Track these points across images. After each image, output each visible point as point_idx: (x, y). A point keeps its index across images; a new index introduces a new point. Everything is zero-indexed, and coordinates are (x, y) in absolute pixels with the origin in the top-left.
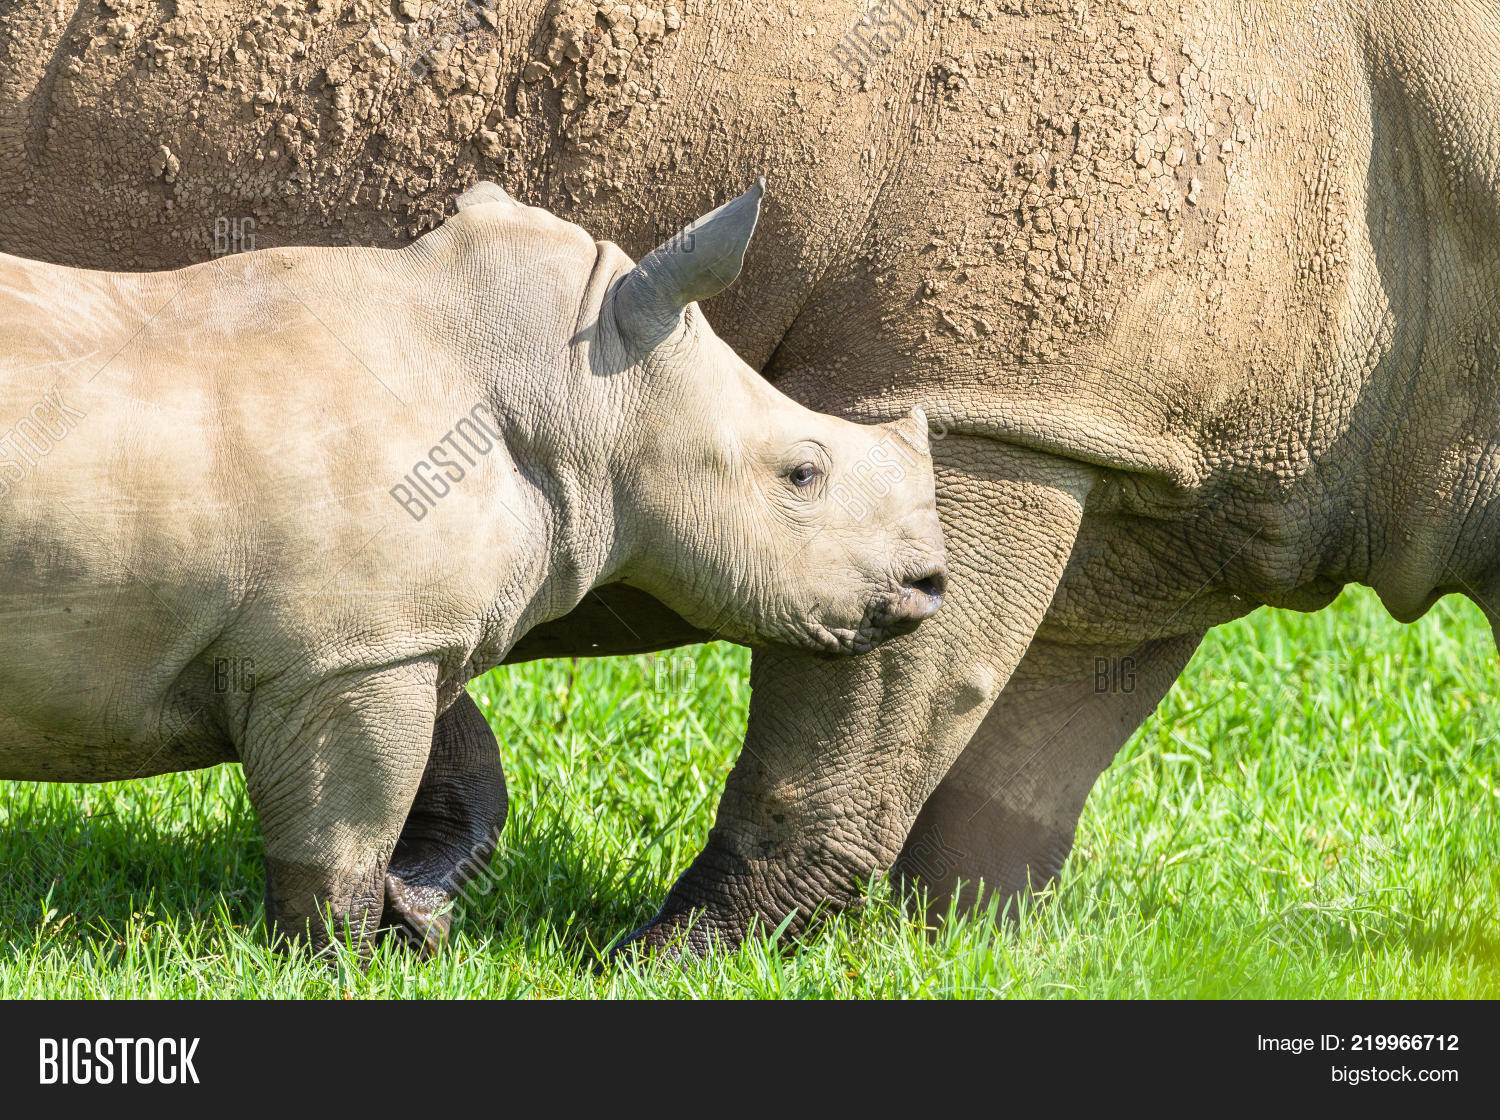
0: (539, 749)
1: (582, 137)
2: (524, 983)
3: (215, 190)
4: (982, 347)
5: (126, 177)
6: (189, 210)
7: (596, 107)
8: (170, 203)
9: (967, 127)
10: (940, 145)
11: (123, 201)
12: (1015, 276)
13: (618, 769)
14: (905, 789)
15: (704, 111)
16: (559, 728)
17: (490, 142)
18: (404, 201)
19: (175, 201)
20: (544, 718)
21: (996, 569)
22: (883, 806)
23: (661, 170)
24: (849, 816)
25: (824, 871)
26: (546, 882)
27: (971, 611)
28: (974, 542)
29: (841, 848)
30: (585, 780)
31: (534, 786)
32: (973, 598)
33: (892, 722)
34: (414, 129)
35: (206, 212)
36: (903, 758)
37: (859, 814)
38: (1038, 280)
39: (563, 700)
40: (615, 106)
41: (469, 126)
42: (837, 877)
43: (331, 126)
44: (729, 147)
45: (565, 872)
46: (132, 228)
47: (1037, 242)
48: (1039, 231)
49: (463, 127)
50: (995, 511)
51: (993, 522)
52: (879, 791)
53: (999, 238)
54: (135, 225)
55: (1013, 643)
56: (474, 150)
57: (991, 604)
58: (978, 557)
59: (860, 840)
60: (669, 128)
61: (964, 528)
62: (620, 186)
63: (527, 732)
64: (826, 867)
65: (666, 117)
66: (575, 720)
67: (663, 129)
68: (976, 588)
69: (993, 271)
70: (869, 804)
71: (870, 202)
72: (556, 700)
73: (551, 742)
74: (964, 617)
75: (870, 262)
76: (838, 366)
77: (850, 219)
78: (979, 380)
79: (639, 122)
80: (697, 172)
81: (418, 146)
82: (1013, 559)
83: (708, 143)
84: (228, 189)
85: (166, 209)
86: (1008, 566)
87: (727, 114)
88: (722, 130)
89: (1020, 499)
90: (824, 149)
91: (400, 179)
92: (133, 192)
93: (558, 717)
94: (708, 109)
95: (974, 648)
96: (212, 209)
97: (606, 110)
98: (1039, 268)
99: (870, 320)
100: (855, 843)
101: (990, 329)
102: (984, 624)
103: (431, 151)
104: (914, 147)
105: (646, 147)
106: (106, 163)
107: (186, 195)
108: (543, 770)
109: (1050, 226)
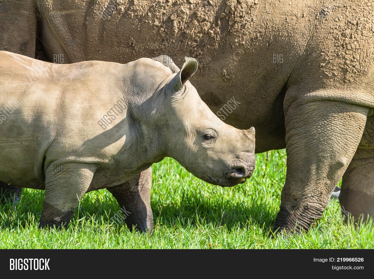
0: (259, 182)
1: (234, 31)
2: (254, 240)
3: (145, 48)
4: (335, 79)
5: (123, 45)
6: (139, 53)
7: (237, 24)
8: (134, 51)
9: (329, 24)
10: (323, 29)
11: (122, 51)
12: (342, 61)
13: (278, 187)
14: (326, 188)
15: (264, 24)
16: (263, 177)
17: (211, 33)
18: (191, 49)
19: (135, 51)
20: (260, 174)
21: (344, 133)
22: (321, 193)
23: (254, 39)
24: (313, 197)
25: (309, 211)
26: (260, 216)
27: (339, 144)
28: (337, 126)
29: (312, 204)
30: (270, 190)
31: (257, 191)
32: (339, 141)
33: (321, 173)
34: (193, 31)
35: (143, 53)
36: (325, 181)
37: (315, 196)
38: (348, 62)
39: (264, 170)
40: (242, 23)
41: (206, 29)
42: (312, 212)
43: (172, 31)
44: (271, 33)
45: (265, 213)
46: (125, 58)
47: (347, 52)
48: (348, 50)
49: (205, 29)
50: (342, 119)
51: (342, 121)
52: (320, 190)
53: (338, 52)
54: (126, 57)
55: (351, 151)
56: (208, 35)
57: (344, 142)
58: (339, 130)
59: (316, 202)
60: (256, 29)
61: (335, 123)
62: (244, 43)
63: (256, 178)
64: (309, 210)
65: (255, 26)
66: (267, 175)
67: (254, 29)
68: (340, 138)
69: (337, 60)
70: (318, 193)
71: (306, 45)
72: (263, 170)
73: (261, 180)
74: (337, 146)
75: (307, 60)
76: (302, 85)
77: (301, 49)
78: (334, 87)
79: (248, 27)
80: (263, 39)
81: (194, 35)
82: (348, 130)
83: (265, 32)
84: (148, 47)
85: (133, 53)
86: (347, 132)
87: (270, 24)
88: (269, 29)
89: (349, 115)
90: (294, 32)
91: (190, 43)
92: (125, 49)
93: (263, 174)
94: (265, 24)
95: (341, 153)
96: (144, 52)
97: (240, 24)
98: (348, 59)
99: (308, 74)
100: (315, 203)
101: (336, 75)
102: (343, 147)
103: (197, 36)
104: (316, 30)
105: (250, 33)
106: (118, 42)
107: (137, 49)
108: (259, 187)
109: (350, 48)
